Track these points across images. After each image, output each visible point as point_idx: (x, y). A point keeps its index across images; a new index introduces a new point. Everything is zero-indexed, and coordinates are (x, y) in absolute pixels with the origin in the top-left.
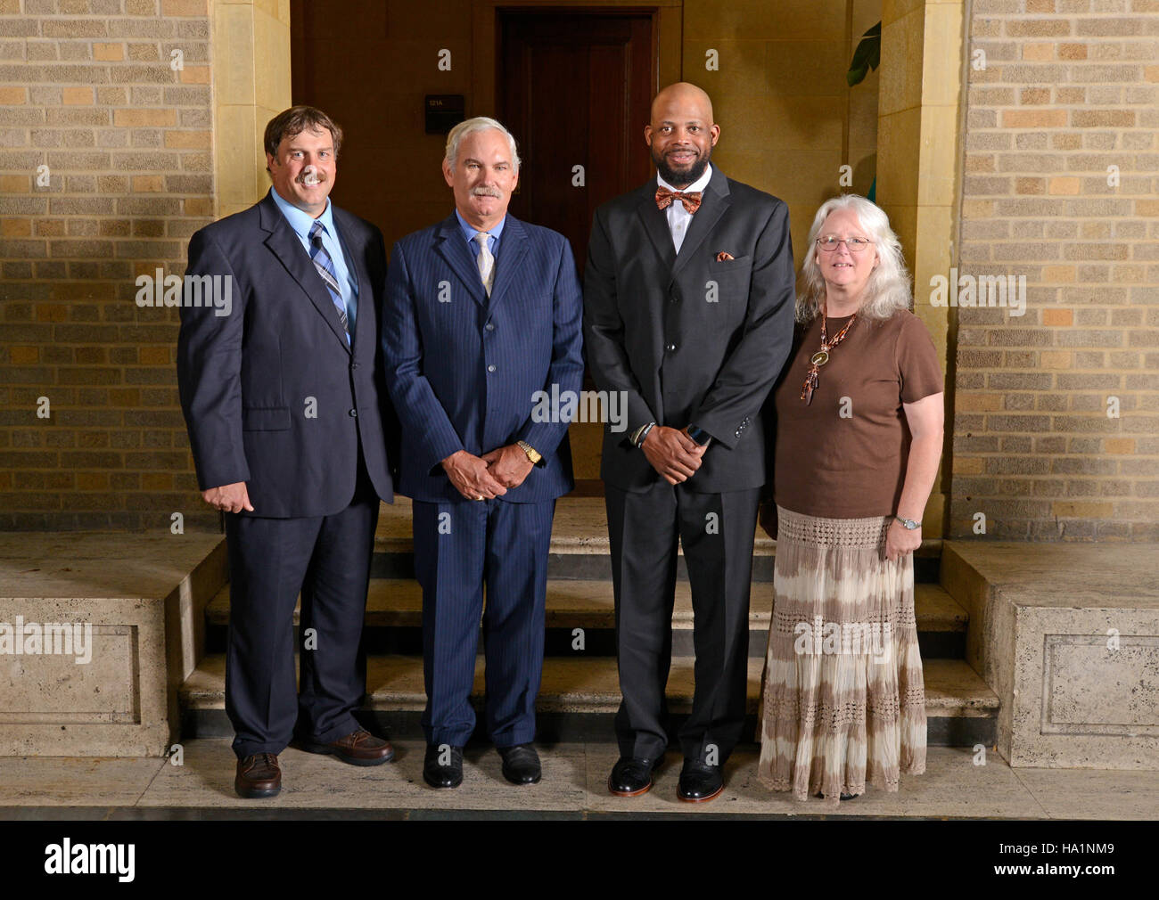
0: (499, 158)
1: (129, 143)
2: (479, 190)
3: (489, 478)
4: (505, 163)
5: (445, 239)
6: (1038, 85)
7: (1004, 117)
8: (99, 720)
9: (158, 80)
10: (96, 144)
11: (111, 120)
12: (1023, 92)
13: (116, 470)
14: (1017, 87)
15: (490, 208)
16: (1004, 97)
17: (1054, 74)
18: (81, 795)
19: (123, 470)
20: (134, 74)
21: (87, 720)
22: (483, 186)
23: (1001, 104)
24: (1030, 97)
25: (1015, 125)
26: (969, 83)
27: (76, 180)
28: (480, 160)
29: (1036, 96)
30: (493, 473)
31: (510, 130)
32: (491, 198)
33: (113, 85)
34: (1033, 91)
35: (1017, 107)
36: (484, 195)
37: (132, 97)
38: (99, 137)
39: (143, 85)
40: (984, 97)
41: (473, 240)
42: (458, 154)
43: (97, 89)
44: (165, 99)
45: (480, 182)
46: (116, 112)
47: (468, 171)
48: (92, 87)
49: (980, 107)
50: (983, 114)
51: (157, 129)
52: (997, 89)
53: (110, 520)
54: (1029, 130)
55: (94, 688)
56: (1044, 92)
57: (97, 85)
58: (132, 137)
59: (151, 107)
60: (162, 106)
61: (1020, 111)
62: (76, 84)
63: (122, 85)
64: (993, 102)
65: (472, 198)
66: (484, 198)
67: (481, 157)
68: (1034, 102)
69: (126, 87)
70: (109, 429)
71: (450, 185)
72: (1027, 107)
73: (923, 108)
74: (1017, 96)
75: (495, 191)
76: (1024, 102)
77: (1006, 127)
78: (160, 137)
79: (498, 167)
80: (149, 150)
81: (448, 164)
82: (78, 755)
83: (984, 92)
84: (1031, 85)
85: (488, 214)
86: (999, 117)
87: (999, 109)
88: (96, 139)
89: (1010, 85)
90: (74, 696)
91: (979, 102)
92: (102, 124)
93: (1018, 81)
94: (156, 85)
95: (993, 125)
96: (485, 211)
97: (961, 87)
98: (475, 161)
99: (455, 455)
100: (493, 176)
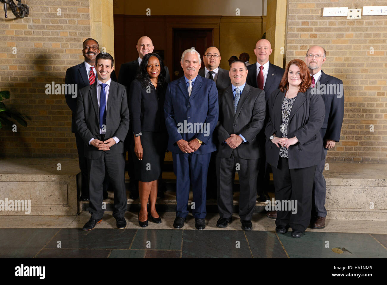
0: (195, 60)
1: (70, 58)
2: (189, 69)
3: (188, 147)
4: (196, 61)
5: (180, 82)
6: (304, 45)
7: (295, 53)
8: (60, 206)
9: (77, 41)
10: (61, 58)
11: (65, 52)
12: (301, 46)
13: (67, 143)
14: (299, 45)
15: (192, 74)
16: (295, 47)
17: (308, 42)
18: (53, 225)
19: (69, 143)
20: (71, 40)
21: (56, 206)
22: (190, 67)
23: (295, 49)
24: (302, 47)
25: (298, 55)
26: (287, 44)
27: (56, 67)
28: (189, 60)
29: (304, 48)
30: (189, 146)
31: (198, 52)
32: (192, 71)
33: (66, 43)
34: (303, 46)
35: (299, 50)
36: (190, 70)
37: (70, 46)
38: (62, 56)
39: (73, 43)
40: (291, 48)
41: (188, 82)
42: (184, 58)
43: (61, 44)
44: (79, 46)
45: (189, 66)
46: (66, 50)
47: (186, 63)
48: (60, 43)
49: (289, 50)
50: (290, 52)
51: (77, 54)
52: (294, 46)
53: (66, 156)
54: (302, 56)
55: (58, 198)
56: (306, 46)
57: (61, 43)
58: (70, 56)
59: (75, 48)
60: (78, 48)
61: (300, 51)
62: (56, 42)
63: (68, 43)
64: (293, 49)
65: (187, 71)
66: (190, 71)
67: (190, 59)
68: (303, 49)
69: (69, 43)
70: (65, 132)
71: (182, 67)
72: (302, 50)
73: (275, 50)
74: (299, 47)
75: (193, 68)
76: (301, 49)
77: (296, 55)
78: (78, 56)
79: (194, 62)
80: (74, 60)
81: (182, 62)
82: (54, 215)
83: (291, 46)
84: (303, 45)
85: (191, 75)
86: (294, 53)
87: (294, 51)
88: (61, 57)
89: (297, 45)
90: (53, 200)
91: (289, 49)
92: (62, 53)
93: (299, 44)
94: (77, 43)
95: (293, 55)
96: (190, 74)
97: (285, 45)
98: (188, 61)
99: (180, 141)
100: (193, 64)
